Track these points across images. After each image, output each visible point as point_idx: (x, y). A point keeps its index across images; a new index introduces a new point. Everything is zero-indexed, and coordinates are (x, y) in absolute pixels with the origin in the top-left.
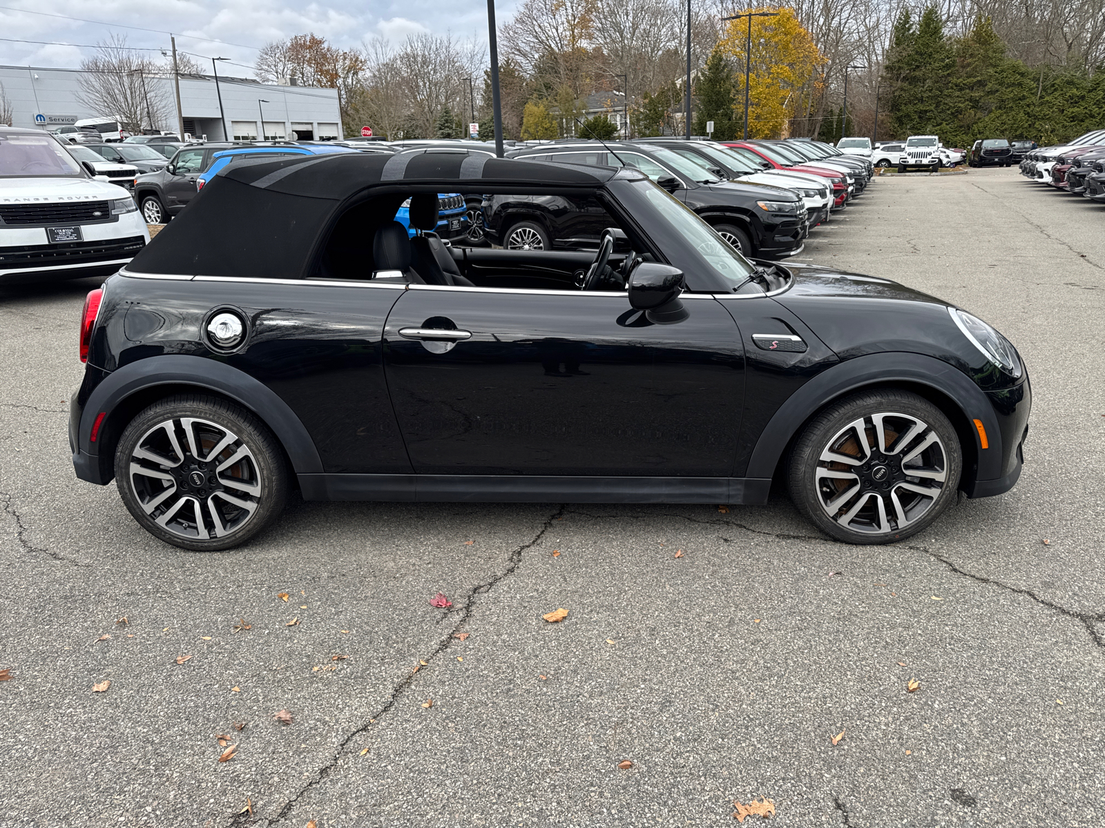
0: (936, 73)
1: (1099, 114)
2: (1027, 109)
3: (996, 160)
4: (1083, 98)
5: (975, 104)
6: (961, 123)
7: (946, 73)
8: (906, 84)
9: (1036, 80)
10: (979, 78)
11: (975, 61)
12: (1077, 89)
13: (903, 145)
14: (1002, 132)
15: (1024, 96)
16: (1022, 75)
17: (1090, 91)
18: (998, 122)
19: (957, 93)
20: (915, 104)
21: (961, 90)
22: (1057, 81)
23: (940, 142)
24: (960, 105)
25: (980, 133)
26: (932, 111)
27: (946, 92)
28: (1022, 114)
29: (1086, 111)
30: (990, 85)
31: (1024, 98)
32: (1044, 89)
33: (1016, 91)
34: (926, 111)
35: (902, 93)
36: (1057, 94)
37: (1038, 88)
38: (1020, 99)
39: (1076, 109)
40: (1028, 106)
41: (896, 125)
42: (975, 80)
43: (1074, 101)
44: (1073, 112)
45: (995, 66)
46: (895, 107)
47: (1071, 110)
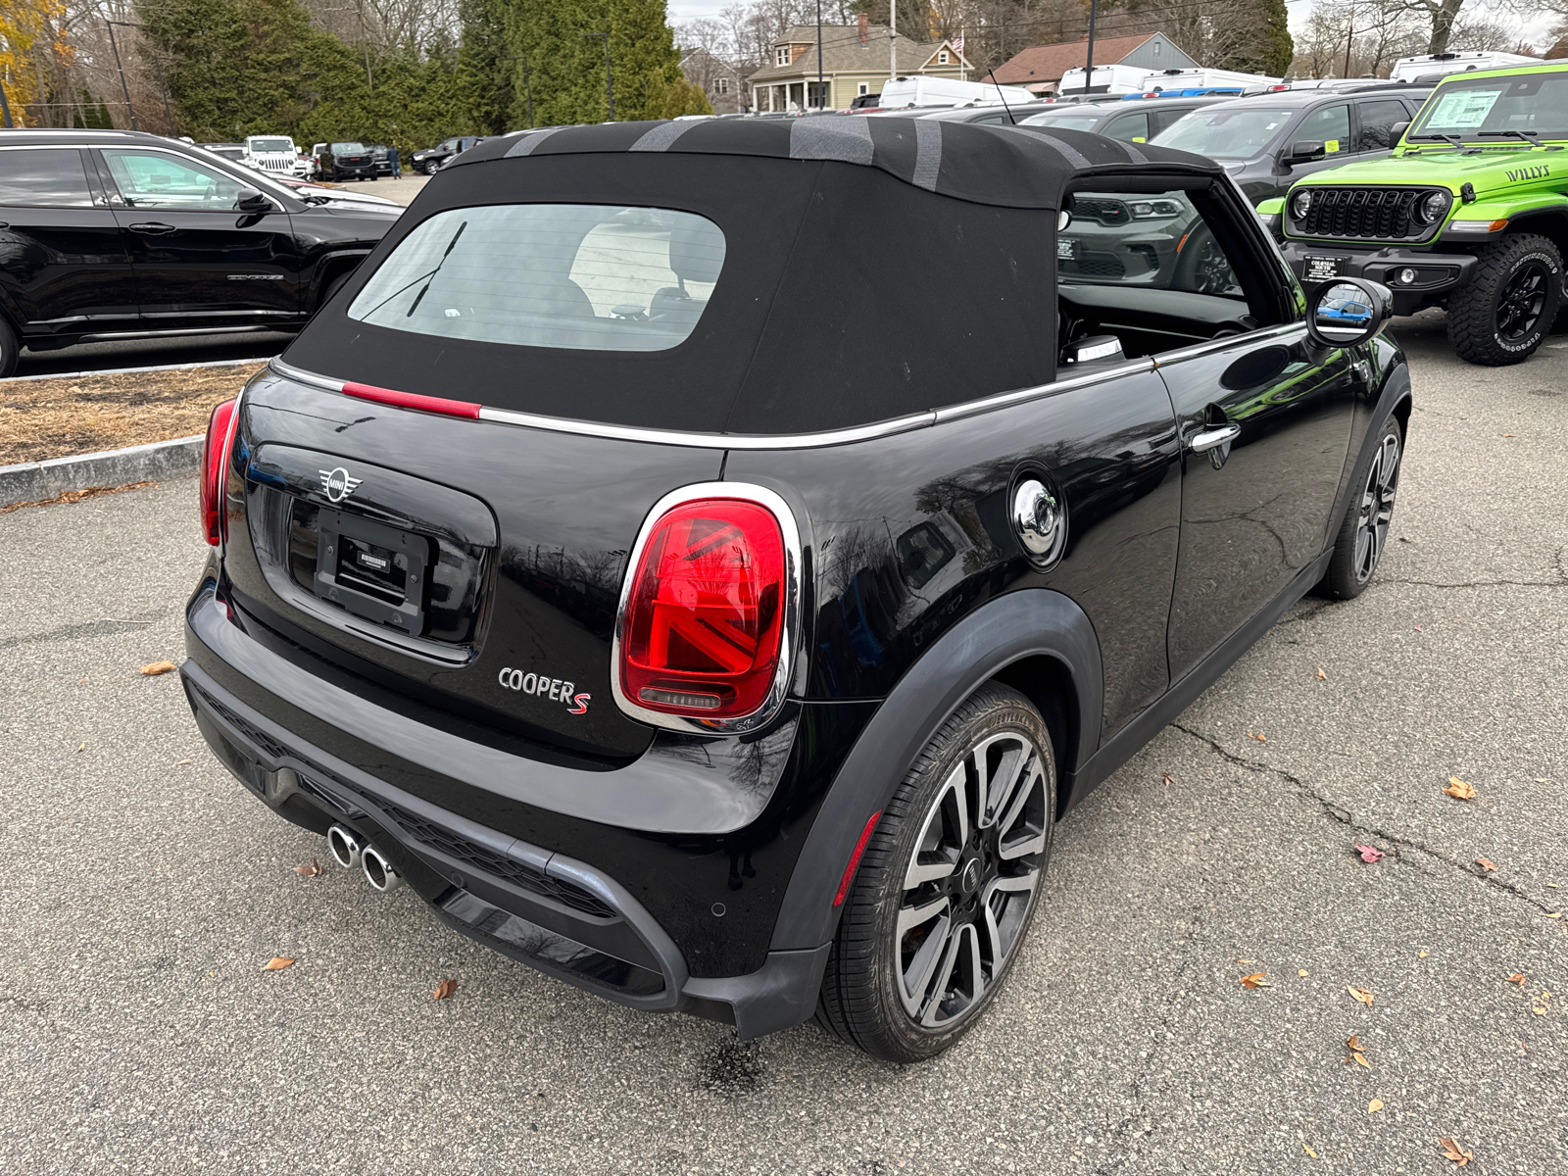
0: (224, 44)
1: (448, 112)
2: (362, 102)
3: (358, 171)
4: (423, 89)
5: (293, 92)
6: (282, 120)
7: (238, 44)
8: (181, 56)
9: (363, 63)
10: (287, 55)
11: (273, 30)
12: (415, 78)
13: (245, 150)
14: (340, 132)
15: (352, 83)
16: (341, 53)
17: (429, 82)
18: (331, 120)
19: (263, 75)
20: (206, 88)
21: (266, 70)
22: (388, 66)
23: (296, 145)
24: (272, 92)
25: (312, 134)
26: (234, 99)
27: (247, 72)
28: (358, 109)
29: (431, 108)
30: (304, 66)
31: (353, 87)
32: (375, 77)
33: (342, 76)
34: (226, 100)
35: (181, 70)
36: (392, 83)
37: (366, 73)
38: (349, 88)
39: (420, 105)
40: (362, 97)
41: (188, 119)
42: (282, 57)
43: (416, 93)
44: (418, 109)
45: (303, 40)
46: (177, 90)
47: (415, 105)
